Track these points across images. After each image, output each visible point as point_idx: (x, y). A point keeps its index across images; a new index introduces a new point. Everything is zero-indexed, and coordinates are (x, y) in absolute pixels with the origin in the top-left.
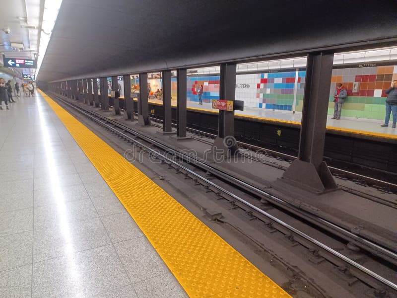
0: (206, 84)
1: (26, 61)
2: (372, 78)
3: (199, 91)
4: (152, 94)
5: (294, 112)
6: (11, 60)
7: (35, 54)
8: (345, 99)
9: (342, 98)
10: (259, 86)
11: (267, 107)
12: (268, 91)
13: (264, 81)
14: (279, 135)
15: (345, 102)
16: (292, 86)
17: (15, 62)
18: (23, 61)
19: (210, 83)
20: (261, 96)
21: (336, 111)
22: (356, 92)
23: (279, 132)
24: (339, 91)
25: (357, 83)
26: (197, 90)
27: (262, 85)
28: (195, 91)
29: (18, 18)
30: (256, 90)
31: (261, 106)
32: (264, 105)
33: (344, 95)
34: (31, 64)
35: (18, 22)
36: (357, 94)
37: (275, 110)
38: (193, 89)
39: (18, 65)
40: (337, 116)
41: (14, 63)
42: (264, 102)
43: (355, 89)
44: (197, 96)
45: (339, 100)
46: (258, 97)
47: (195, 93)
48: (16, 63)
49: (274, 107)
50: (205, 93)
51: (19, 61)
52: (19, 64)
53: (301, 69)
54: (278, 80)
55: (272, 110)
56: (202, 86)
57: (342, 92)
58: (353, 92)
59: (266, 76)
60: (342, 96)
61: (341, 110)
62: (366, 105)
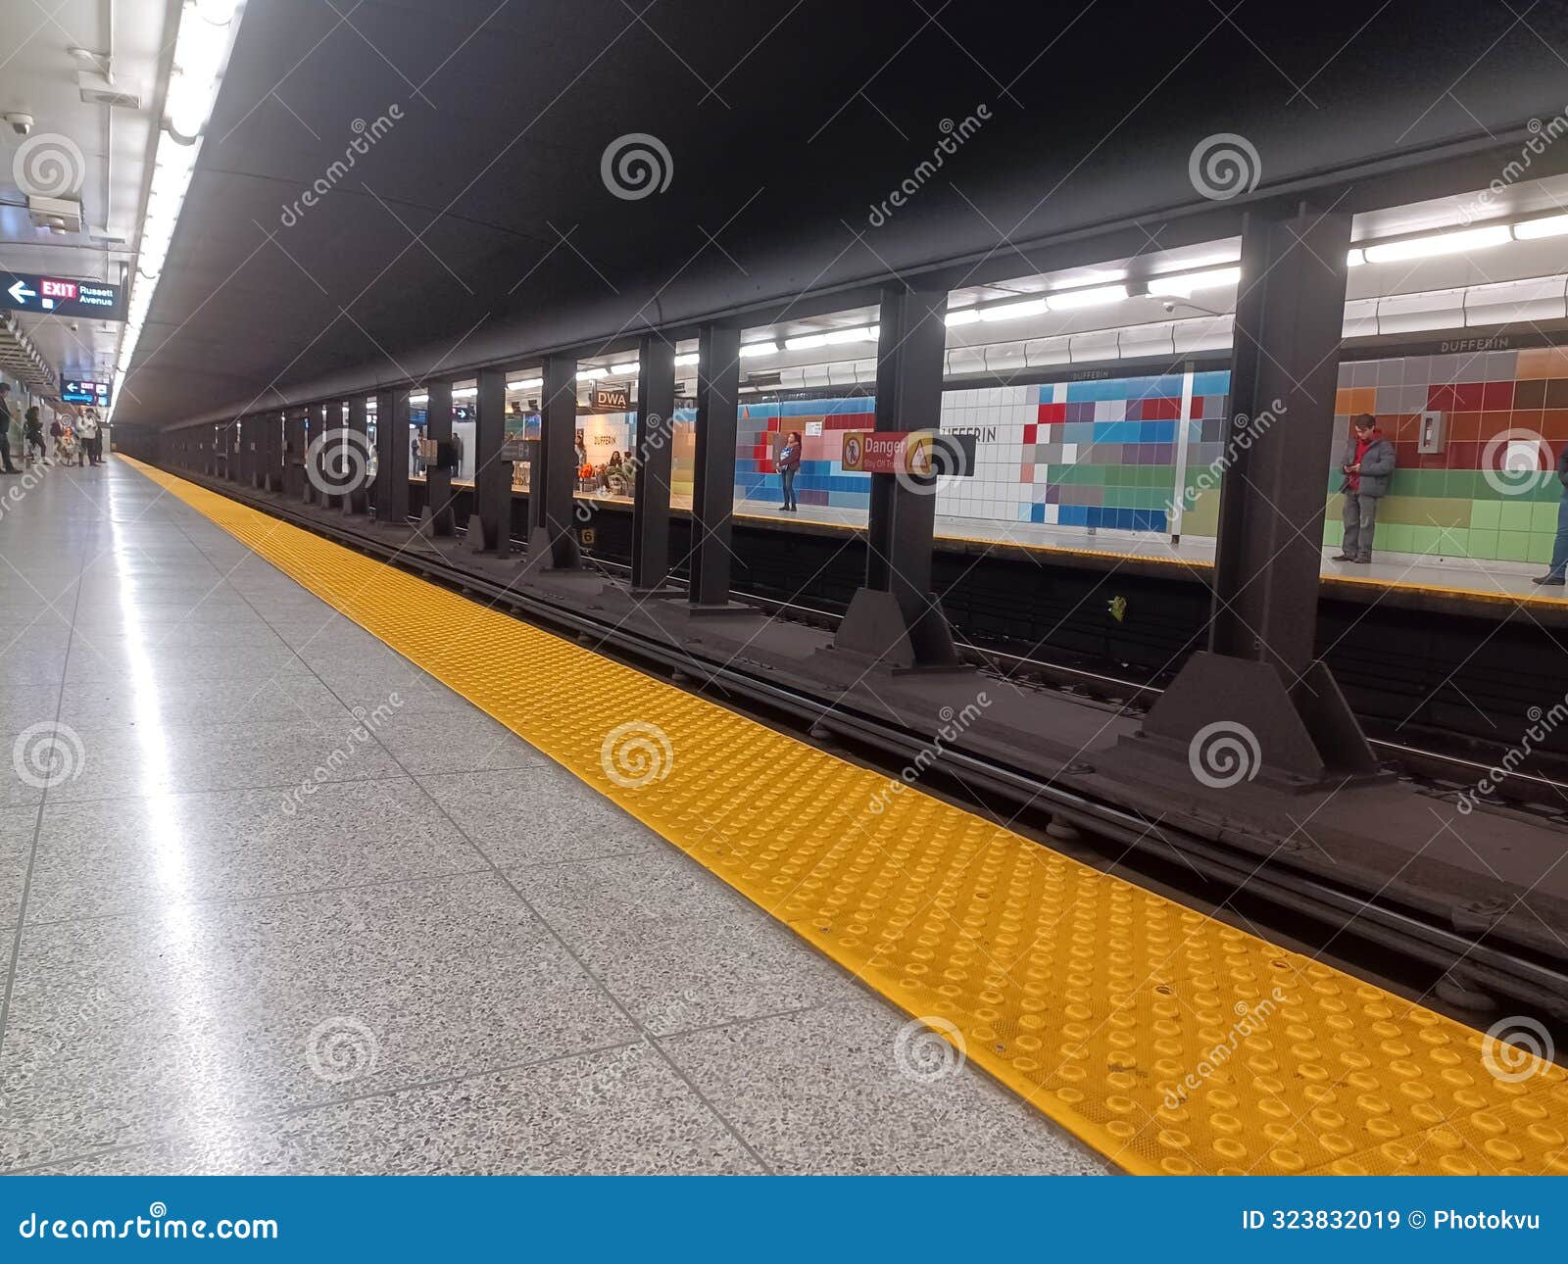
0: (813, 429)
1: (83, 289)
2: (1498, 394)
3: (784, 455)
4: (590, 473)
5: (1176, 538)
6: (21, 284)
7: (123, 264)
8: (1387, 483)
9: (1377, 477)
10: (1030, 434)
11: (1065, 518)
12: (1069, 454)
13: (1051, 413)
14: (1118, 614)
15: (1388, 491)
16: (1170, 433)
17: (38, 289)
18: (71, 287)
19: (830, 424)
20: (1041, 472)
21: (1351, 530)
22: (1432, 449)
23: (1117, 606)
24: (1362, 446)
25: (1436, 415)
26: (777, 455)
27: (1044, 433)
28: (769, 456)
29: (71, 50)
30: (1017, 450)
31: (1038, 513)
32: (1052, 512)
33: (1386, 463)
34: (102, 302)
35: (71, 77)
36: (1438, 460)
37: (1098, 530)
38: (760, 451)
39: (48, 304)
40: (1357, 549)
41: (32, 293)
42: (1051, 498)
43: (1430, 440)
44: (773, 480)
45: (1364, 485)
46: (1027, 476)
47: (766, 467)
48: (41, 296)
49: (1096, 518)
50: (811, 466)
51: (57, 286)
52: (55, 299)
53: (1203, 363)
54: (1111, 411)
55: (1083, 530)
56: (798, 438)
57: (1374, 453)
58: (1422, 450)
59: (1060, 393)
60: (1376, 467)
61: (1371, 527)
62: (1475, 501)
